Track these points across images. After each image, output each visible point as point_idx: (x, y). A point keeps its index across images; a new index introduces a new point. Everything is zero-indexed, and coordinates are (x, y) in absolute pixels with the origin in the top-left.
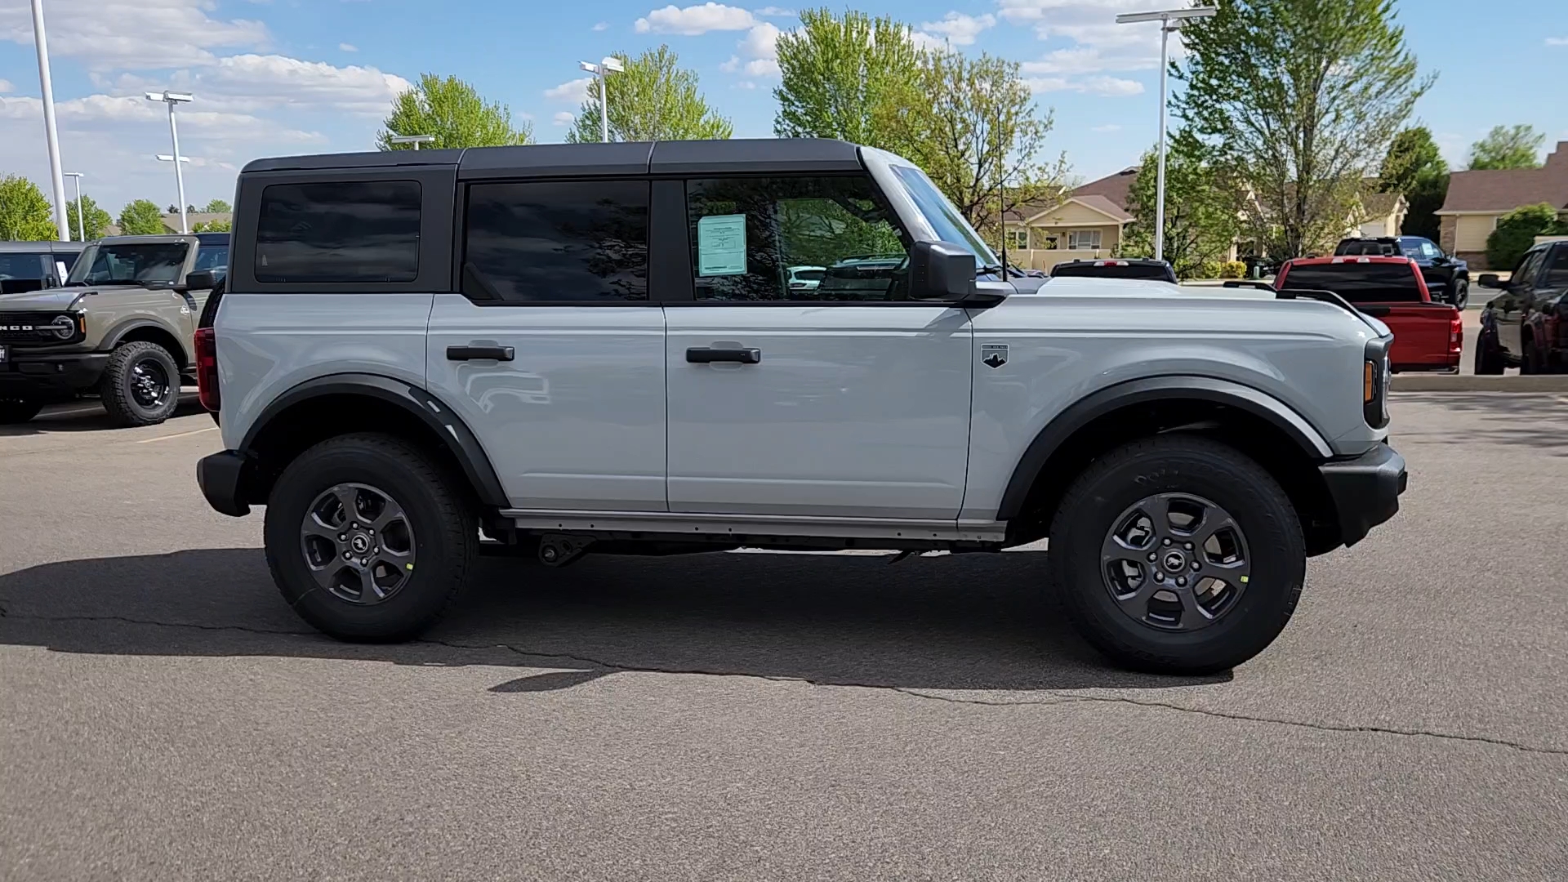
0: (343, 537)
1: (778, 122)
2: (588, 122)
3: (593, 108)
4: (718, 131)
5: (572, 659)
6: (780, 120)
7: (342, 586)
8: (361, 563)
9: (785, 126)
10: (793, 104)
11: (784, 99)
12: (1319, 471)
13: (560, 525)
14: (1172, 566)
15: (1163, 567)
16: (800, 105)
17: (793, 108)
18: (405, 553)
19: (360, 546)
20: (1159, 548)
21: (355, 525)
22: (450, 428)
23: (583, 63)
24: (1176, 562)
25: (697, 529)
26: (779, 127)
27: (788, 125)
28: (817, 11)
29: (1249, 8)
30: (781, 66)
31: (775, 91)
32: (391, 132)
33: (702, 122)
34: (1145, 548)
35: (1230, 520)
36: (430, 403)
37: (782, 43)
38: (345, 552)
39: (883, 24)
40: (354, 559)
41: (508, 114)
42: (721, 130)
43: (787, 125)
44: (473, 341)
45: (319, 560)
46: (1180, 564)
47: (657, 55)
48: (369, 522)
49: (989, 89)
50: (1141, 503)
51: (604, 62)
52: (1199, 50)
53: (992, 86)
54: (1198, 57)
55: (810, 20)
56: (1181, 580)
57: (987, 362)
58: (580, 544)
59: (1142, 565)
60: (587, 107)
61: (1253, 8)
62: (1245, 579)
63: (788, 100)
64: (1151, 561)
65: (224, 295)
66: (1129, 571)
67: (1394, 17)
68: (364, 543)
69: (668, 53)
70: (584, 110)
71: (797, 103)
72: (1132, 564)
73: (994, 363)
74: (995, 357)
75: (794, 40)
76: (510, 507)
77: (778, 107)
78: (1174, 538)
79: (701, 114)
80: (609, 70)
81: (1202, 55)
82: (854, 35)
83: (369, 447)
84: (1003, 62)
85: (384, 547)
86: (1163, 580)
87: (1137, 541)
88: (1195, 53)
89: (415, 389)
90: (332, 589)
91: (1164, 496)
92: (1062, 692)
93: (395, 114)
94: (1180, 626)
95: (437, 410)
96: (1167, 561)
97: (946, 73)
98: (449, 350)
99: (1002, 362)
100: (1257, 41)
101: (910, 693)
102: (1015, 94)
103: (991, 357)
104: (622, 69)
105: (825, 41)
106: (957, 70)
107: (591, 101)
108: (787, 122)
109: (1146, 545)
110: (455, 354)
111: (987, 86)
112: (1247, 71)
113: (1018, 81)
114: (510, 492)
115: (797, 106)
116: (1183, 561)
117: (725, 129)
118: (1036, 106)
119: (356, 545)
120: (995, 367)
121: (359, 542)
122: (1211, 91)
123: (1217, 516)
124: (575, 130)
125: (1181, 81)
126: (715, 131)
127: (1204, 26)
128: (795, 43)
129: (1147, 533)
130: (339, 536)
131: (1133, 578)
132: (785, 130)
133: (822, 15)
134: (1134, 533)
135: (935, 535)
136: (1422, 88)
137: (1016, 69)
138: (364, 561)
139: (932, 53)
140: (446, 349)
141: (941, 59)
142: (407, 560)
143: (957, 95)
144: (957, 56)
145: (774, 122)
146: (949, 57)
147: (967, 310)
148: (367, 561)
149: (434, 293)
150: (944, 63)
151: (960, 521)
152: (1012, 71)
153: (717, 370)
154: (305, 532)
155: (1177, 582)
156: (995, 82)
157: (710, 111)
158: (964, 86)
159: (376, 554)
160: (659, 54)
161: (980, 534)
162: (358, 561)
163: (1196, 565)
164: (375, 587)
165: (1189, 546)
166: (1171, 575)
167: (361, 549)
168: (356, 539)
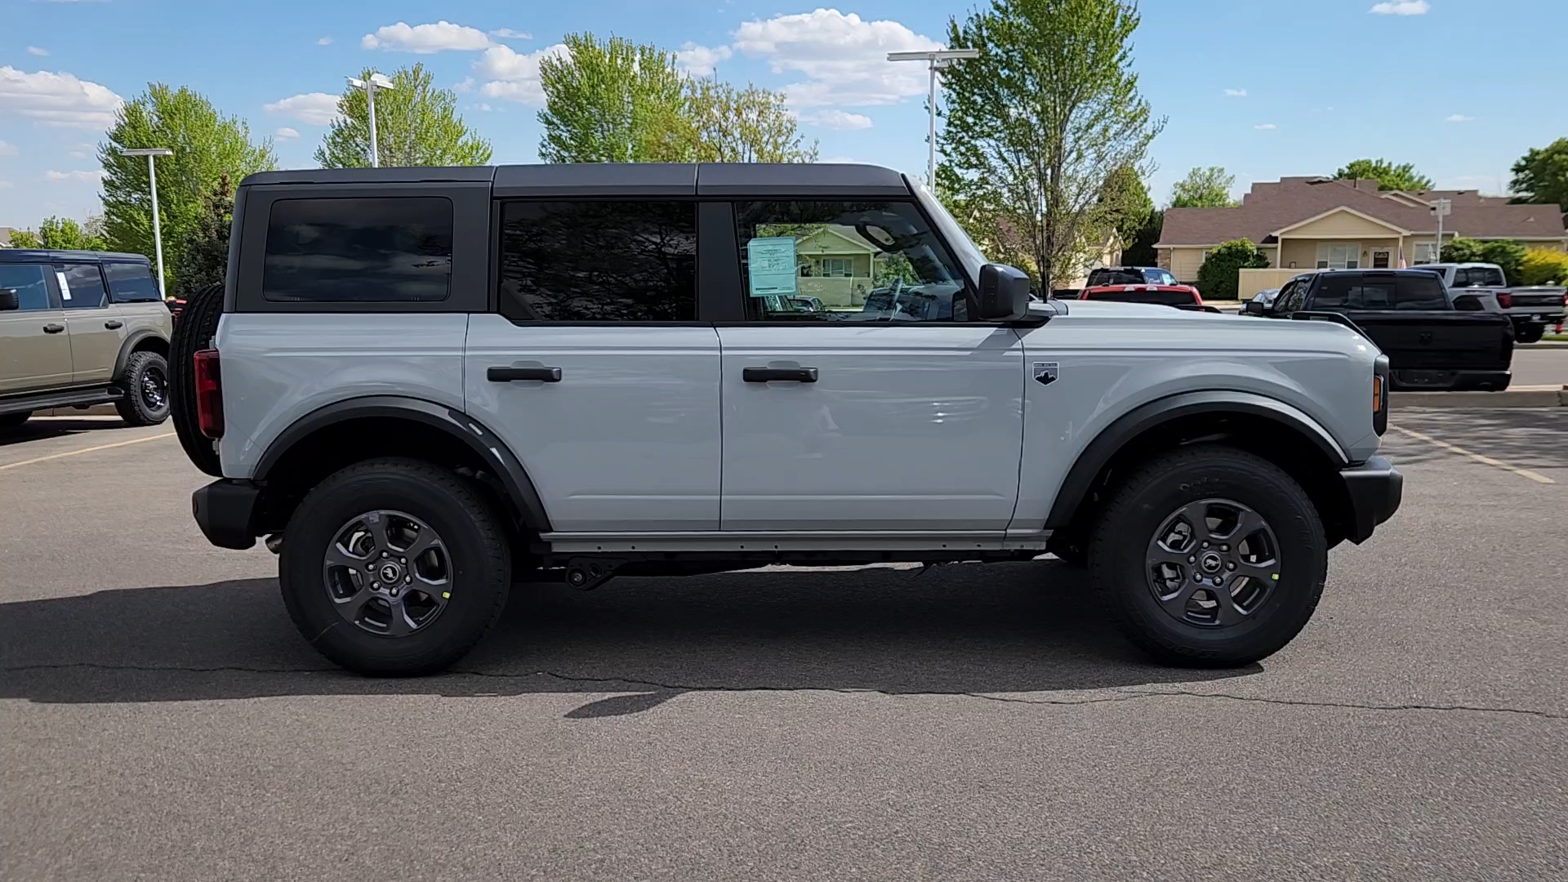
0: (371, 567)
1: (543, 146)
2: (338, 139)
3: (343, 125)
4: (477, 152)
5: (627, 682)
6: (545, 143)
7: (367, 619)
8: (391, 593)
9: (551, 150)
10: (559, 128)
11: (549, 123)
12: (1340, 475)
13: (599, 548)
14: (1210, 567)
15: (1201, 567)
16: (565, 129)
17: (558, 132)
18: (442, 581)
19: (391, 575)
20: (1196, 552)
21: (385, 554)
22: (494, 450)
23: (350, 78)
24: (1213, 563)
25: (742, 547)
26: (544, 150)
27: (554, 149)
28: (581, 36)
29: (1000, 52)
30: (545, 90)
31: (539, 115)
32: (114, 144)
33: (459, 143)
34: (1186, 551)
35: (1263, 523)
36: (471, 425)
37: (546, 67)
38: (373, 582)
39: (647, 51)
40: (382, 590)
41: (246, 128)
42: (481, 152)
43: (552, 149)
44: (516, 362)
45: (341, 592)
46: (1217, 565)
47: (411, 73)
48: (401, 550)
49: (755, 119)
50: (1184, 509)
51: (373, 79)
52: (954, 90)
53: (759, 115)
54: (954, 96)
55: (574, 43)
56: (1218, 580)
57: (1038, 379)
58: (610, 566)
59: (1182, 567)
60: (336, 124)
61: (1003, 52)
62: (1276, 577)
63: (553, 123)
64: (1190, 563)
65: (223, 316)
66: (1167, 573)
67: (1130, 65)
68: (394, 572)
69: (424, 72)
70: (333, 127)
71: (562, 127)
72: (1171, 566)
73: (1045, 380)
74: (1046, 374)
75: (558, 63)
76: (552, 531)
77: (543, 131)
78: (1212, 541)
79: (460, 133)
80: (378, 87)
81: (958, 94)
82: (619, 61)
83: (403, 473)
84: (769, 94)
85: (417, 575)
86: (1201, 580)
87: (1175, 545)
88: (951, 91)
89: (453, 412)
90: (357, 622)
91: (1204, 502)
93: (119, 125)
94: (1217, 622)
95: (480, 433)
96: (1205, 563)
97: (715, 102)
98: (490, 370)
99: (1053, 379)
100: (1008, 83)
101: (984, 697)
102: (781, 125)
103: (1042, 374)
104: (391, 86)
105: (590, 66)
106: (725, 100)
107: (341, 118)
108: (553, 145)
109: (1185, 548)
110: (496, 375)
111: (753, 116)
112: (1000, 110)
113: (783, 113)
114: (553, 515)
115: (563, 131)
116: (1219, 562)
117: (484, 151)
118: (802, 137)
119: (385, 575)
120: (1046, 383)
121: (389, 572)
122: (966, 128)
123: (1249, 519)
124: (324, 147)
125: (940, 118)
126: (474, 153)
127: (961, 67)
128: (559, 66)
129: (1185, 537)
130: (367, 566)
131: (1172, 580)
132: (550, 153)
133: (586, 40)
134: (1172, 537)
135: (979, 546)
136: (1154, 132)
137: (782, 101)
138: (394, 591)
139: (700, 83)
140: (486, 370)
141: (708, 89)
142: (443, 588)
143: (725, 124)
144: (724, 86)
145: (540, 146)
146: (717, 87)
147: (1015, 330)
148: (398, 592)
149: (469, 312)
150: (712, 92)
151: (1009, 531)
152: (778, 103)
153: (772, 389)
154: (328, 563)
155: (1214, 582)
156: (761, 112)
157: (469, 131)
158: (732, 115)
159: (407, 583)
160: (414, 72)
161: (1024, 543)
162: (387, 591)
163: (1231, 565)
164: (407, 618)
165: (1225, 548)
166: (1208, 575)
167: (391, 579)
168: (385, 569)
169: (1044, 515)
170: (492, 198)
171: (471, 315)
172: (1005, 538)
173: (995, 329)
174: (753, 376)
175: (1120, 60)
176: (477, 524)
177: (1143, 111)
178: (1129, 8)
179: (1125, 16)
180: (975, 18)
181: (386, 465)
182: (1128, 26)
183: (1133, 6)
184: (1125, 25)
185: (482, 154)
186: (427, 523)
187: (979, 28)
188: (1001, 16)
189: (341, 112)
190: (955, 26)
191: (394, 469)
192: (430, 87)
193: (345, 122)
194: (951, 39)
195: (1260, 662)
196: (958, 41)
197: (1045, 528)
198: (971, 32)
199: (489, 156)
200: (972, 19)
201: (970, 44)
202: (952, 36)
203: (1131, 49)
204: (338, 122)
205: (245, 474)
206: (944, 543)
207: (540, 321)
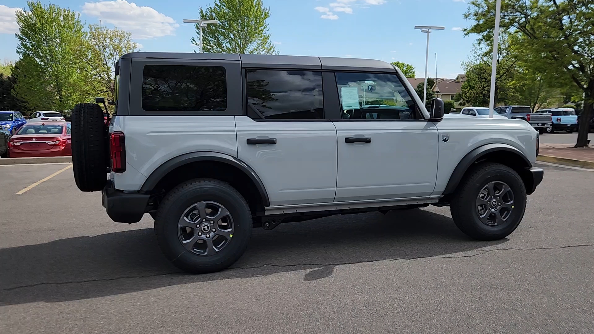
0: (198, 226)
1: (18, 48)
6: (20, 47)
7: (195, 249)
8: (206, 237)
9: (23, 51)
10: (26, 41)
11: (20, 38)
12: (531, 172)
13: (283, 212)
14: (494, 205)
15: (491, 205)
17: (25, 43)
18: (230, 230)
19: (206, 229)
20: (490, 200)
21: (204, 220)
22: (252, 173)
25: (337, 208)
26: (19, 50)
28: (35, 2)
30: (19, 24)
31: (16, 35)
35: (510, 189)
36: (242, 163)
37: (18, 14)
38: (199, 233)
39: (67, 11)
40: (203, 236)
43: (22, 50)
44: (259, 137)
45: (183, 238)
48: (211, 218)
50: (488, 185)
53: (120, 41)
54: (202, 38)
55: (32, 6)
57: (443, 140)
58: (280, 219)
59: (485, 205)
61: (221, 22)
62: (513, 207)
63: (23, 39)
64: (488, 204)
66: (480, 208)
67: (268, 30)
68: (208, 227)
72: (481, 206)
73: (445, 140)
74: (445, 139)
75: (24, 13)
76: (269, 206)
77: (18, 42)
78: (495, 196)
82: (54, 14)
83: (213, 184)
84: (124, 32)
85: (219, 229)
86: (491, 210)
87: (483, 198)
88: (201, 36)
89: (234, 158)
90: (192, 251)
91: (493, 182)
94: (496, 224)
95: (246, 166)
96: (492, 203)
97: (101, 34)
98: (247, 140)
99: (447, 140)
100: (223, 34)
102: (130, 45)
103: (444, 139)
105: (41, 16)
106: (105, 33)
108: (23, 48)
109: (486, 199)
110: (250, 142)
111: (117, 41)
112: (220, 45)
113: (131, 40)
114: (271, 199)
115: (28, 42)
116: (496, 203)
120: (445, 142)
121: (206, 228)
123: (506, 188)
125: (197, 46)
128: (25, 14)
129: (485, 195)
130: (196, 226)
133: (38, 4)
134: (482, 195)
135: (417, 202)
137: (130, 35)
138: (208, 236)
139: (94, 26)
140: (246, 140)
141: (98, 29)
142: (230, 233)
143: (106, 44)
144: (105, 28)
145: (17, 49)
146: (101, 28)
147: (433, 122)
148: (210, 236)
150: (99, 30)
151: (431, 196)
152: (128, 36)
153: (356, 146)
154: (179, 226)
155: (495, 210)
156: (121, 39)
158: (108, 40)
159: (214, 232)
161: (432, 200)
163: (500, 204)
164: (214, 247)
165: (498, 198)
166: (493, 208)
167: (207, 231)
168: (204, 226)
169: (442, 189)
170: (242, 68)
171: (235, 117)
172: (428, 199)
173: (427, 122)
174: (348, 141)
175: (265, 28)
176: (244, 205)
177: (272, 47)
178: (267, 9)
179: (266, 12)
180: (209, 8)
181: (206, 182)
182: (267, 15)
183: (268, 9)
184: (266, 16)
186: (224, 206)
187: (211, 12)
188: (219, 9)
190: (202, 11)
191: (210, 183)
194: (201, 16)
195: (506, 237)
196: (203, 17)
197: (442, 194)
198: (208, 14)
200: (208, 9)
201: (208, 18)
202: (201, 14)
203: (268, 25)
205: (137, 188)
206: (406, 202)
207: (264, 119)
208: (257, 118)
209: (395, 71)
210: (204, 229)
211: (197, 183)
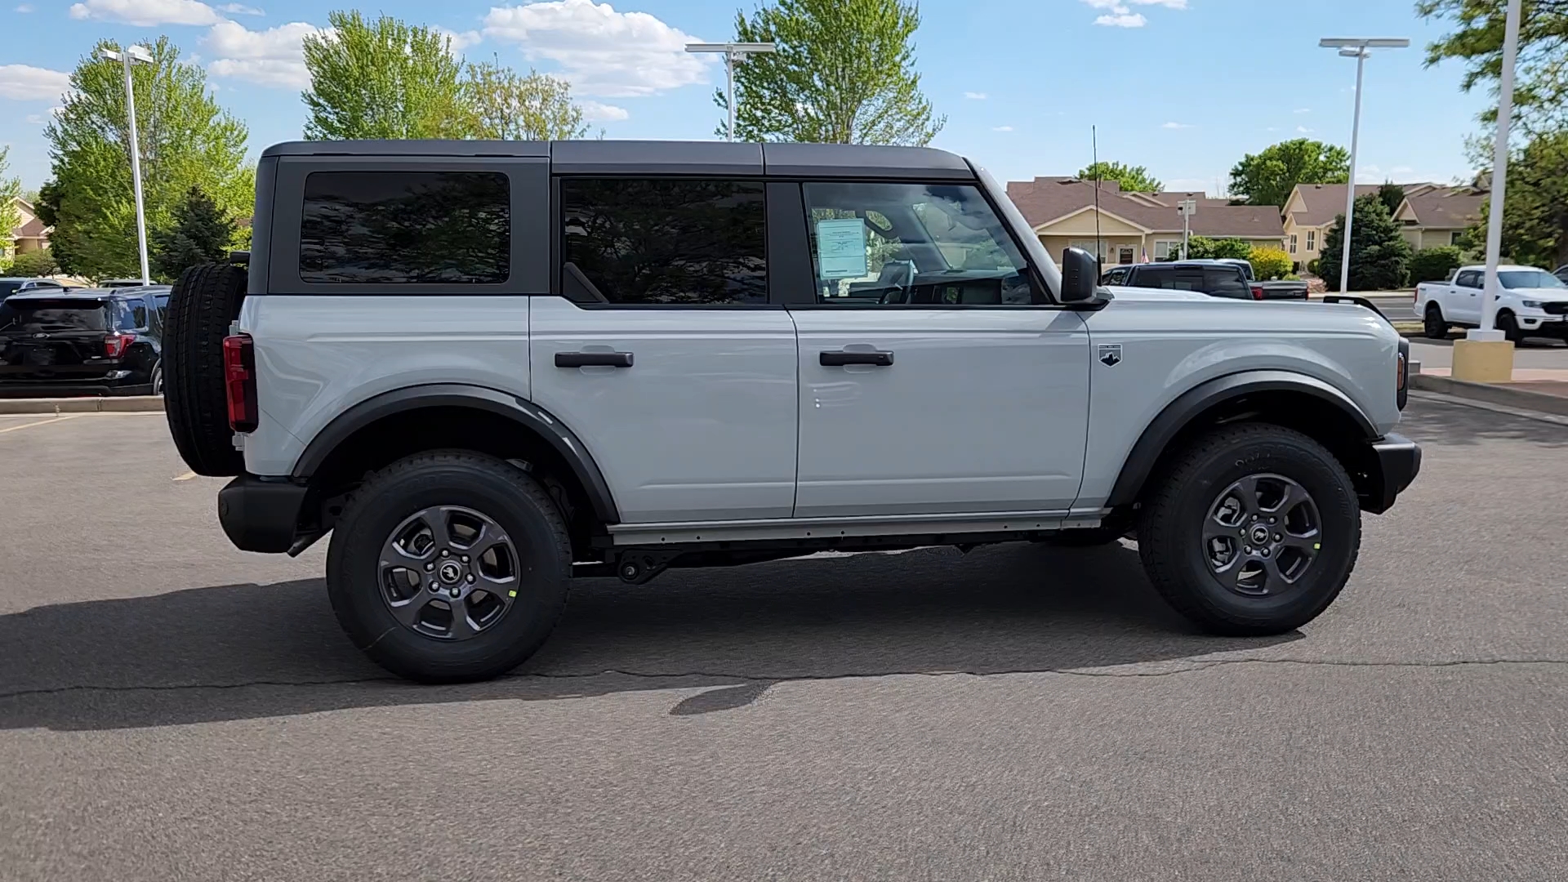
0: (430, 566)
1: (309, 128)
2: (72, 116)
3: (76, 100)
6: (312, 126)
7: (423, 623)
8: (451, 594)
9: (317, 133)
10: (325, 110)
11: (315, 104)
12: (1374, 450)
13: (663, 539)
14: (1259, 539)
15: (1251, 540)
16: (332, 111)
17: (323, 115)
18: (510, 579)
19: (451, 574)
20: (1247, 525)
21: (445, 553)
22: (566, 440)
24: (1262, 535)
25: (809, 534)
26: (309, 133)
27: (320, 132)
28: (348, 13)
29: (787, 47)
30: (310, 69)
31: (304, 95)
33: (211, 123)
34: (1236, 524)
35: (1307, 496)
36: (540, 413)
37: (309, 44)
38: (432, 583)
39: (420, 33)
40: (442, 591)
42: (236, 133)
44: (585, 347)
45: (395, 595)
46: (1264, 537)
47: (155, 46)
48: (462, 547)
49: (538, 106)
50: (1237, 484)
51: (130, 51)
52: (743, 83)
53: (542, 103)
54: (742, 89)
55: (340, 22)
56: (1265, 551)
57: (1103, 360)
58: (665, 558)
59: (1232, 540)
60: (68, 99)
61: (791, 47)
62: (1317, 546)
63: (318, 104)
64: (1241, 536)
65: (247, 298)
66: (1218, 546)
67: (913, 64)
68: (455, 571)
69: (169, 46)
70: (65, 102)
71: (329, 109)
72: (1222, 540)
73: (1110, 361)
74: (1111, 356)
75: (323, 42)
76: (619, 522)
77: (309, 112)
78: (1262, 515)
79: (213, 112)
80: (136, 60)
81: (746, 87)
82: (390, 42)
83: (466, 465)
84: (553, 81)
85: (481, 574)
86: (1250, 552)
87: (1226, 518)
88: (739, 85)
89: (520, 400)
90: (415, 626)
91: (1255, 477)
92: (1196, 658)
94: (1265, 591)
95: (551, 422)
96: (1255, 535)
97: (497, 88)
98: (558, 356)
99: (1117, 361)
100: (795, 78)
101: (1072, 673)
102: (566, 113)
103: (1107, 356)
104: (151, 60)
105: (358, 45)
106: (507, 85)
107: (74, 92)
108: (319, 128)
109: (1236, 522)
110: (566, 362)
111: (537, 104)
112: (787, 107)
113: (568, 101)
114: (623, 505)
115: (330, 113)
116: (1267, 534)
117: (240, 132)
118: (588, 126)
120: (1111, 365)
121: (450, 571)
122: (756, 122)
123: (1295, 492)
125: (729, 111)
126: (228, 134)
127: (750, 61)
128: (325, 45)
129: (1234, 511)
130: (426, 566)
131: (1221, 552)
132: (317, 136)
133: (354, 18)
134: (1223, 511)
135: (1038, 525)
136: (934, 130)
137: (566, 89)
138: (455, 591)
139: (480, 67)
140: (554, 356)
141: (490, 74)
142: (509, 586)
143: (508, 111)
144: (506, 71)
145: (305, 129)
146: (498, 72)
147: (1079, 313)
148: (459, 591)
149: (530, 295)
150: (493, 78)
151: (1072, 510)
152: (562, 91)
153: (850, 373)
154: (382, 563)
155: (1262, 553)
156: (544, 100)
157: (221, 112)
158: (514, 103)
159: (470, 583)
160: (158, 46)
161: (1080, 522)
162: (447, 592)
163: (1277, 537)
164: (469, 620)
165: (1272, 520)
166: (1257, 547)
167: (452, 579)
168: (445, 568)
169: (1105, 492)
170: (552, 175)
171: (531, 298)
172: (1067, 517)
173: (1059, 312)
174: (830, 360)
175: (904, 59)
176: (546, 518)
177: (924, 108)
178: (910, 9)
179: (907, 17)
180: (762, 12)
181: (449, 458)
182: (910, 25)
183: (914, 7)
184: (907, 25)
185: (238, 136)
186: (493, 519)
187: (766, 22)
188: (787, 12)
189: (73, 86)
190: (743, 20)
191: (456, 462)
192: (177, 62)
193: (78, 96)
194: (740, 33)
195: (1299, 629)
196: (746, 35)
197: (1106, 506)
198: (758, 26)
199: (244, 138)
200: (759, 13)
201: (758, 38)
202: (740, 29)
203: (913, 49)
204: (70, 96)
205: (284, 471)
206: (1006, 524)
207: (607, 303)
208: (585, 301)
209: (973, 177)
210: (445, 575)
211: (426, 460)
